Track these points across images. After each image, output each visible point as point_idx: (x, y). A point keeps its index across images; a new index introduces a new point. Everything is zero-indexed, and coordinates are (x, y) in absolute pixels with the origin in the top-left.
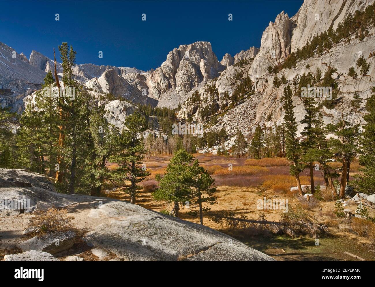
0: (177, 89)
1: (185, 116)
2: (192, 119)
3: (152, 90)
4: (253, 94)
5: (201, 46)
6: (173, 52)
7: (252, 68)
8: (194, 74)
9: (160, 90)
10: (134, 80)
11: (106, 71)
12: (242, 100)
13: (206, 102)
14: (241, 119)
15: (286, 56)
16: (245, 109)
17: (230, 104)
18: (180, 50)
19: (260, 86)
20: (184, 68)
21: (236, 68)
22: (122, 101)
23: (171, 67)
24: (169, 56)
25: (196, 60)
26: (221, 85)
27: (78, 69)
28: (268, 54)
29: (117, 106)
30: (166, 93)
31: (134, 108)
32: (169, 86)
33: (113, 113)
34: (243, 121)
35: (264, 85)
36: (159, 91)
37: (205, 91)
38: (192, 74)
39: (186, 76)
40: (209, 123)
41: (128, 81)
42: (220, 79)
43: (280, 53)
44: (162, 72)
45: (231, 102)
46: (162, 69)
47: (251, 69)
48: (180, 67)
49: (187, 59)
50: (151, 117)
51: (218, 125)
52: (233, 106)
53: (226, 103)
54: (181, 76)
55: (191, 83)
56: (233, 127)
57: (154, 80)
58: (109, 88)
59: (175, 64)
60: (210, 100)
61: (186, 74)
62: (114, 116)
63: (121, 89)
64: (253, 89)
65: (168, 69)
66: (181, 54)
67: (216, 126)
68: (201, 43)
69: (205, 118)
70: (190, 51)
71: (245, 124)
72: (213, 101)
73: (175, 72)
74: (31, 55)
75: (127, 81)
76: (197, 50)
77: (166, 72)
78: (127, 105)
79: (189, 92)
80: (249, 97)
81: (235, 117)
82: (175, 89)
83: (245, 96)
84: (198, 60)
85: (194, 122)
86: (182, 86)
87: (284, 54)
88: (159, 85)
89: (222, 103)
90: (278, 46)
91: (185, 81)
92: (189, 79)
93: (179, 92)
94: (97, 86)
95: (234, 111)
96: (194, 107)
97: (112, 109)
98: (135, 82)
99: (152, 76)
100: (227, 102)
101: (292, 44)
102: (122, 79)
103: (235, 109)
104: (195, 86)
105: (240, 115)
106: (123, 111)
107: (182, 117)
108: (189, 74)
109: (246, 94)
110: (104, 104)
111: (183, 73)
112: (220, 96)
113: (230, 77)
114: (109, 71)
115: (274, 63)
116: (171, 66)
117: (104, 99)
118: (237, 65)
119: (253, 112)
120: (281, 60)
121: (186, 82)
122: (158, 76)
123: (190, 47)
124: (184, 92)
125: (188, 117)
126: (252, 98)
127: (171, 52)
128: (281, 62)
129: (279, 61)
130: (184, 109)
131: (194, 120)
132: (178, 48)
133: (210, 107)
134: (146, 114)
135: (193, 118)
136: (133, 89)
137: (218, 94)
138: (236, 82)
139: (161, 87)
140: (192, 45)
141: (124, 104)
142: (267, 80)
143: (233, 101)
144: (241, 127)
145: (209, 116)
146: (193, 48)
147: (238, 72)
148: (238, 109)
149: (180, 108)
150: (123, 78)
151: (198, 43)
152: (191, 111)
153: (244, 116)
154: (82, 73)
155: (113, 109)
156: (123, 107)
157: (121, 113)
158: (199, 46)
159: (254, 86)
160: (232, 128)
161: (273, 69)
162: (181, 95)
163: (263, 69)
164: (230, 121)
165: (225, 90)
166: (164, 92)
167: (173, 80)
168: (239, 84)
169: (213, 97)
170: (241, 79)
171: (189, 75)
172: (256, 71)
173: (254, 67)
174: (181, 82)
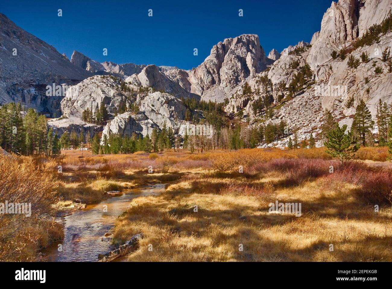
0: (221, 84)
1: (234, 110)
2: (243, 113)
3: (194, 86)
4: (314, 83)
5: (248, 38)
6: (217, 46)
7: (311, 56)
8: (240, 68)
9: (203, 86)
10: (176, 77)
11: (147, 67)
12: (300, 90)
13: (258, 93)
14: (303, 111)
15: (353, 39)
16: (307, 100)
17: (286, 95)
18: (224, 44)
19: (322, 75)
20: (230, 62)
21: (291, 56)
22: (163, 93)
23: (215, 62)
24: (213, 51)
25: (242, 53)
26: (275, 75)
27: (118, 68)
28: (330, 38)
29: (157, 98)
30: (209, 89)
31: (177, 100)
32: (213, 82)
33: (153, 106)
34: (306, 113)
35: (327, 73)
36: (202, 88)
37: (257, 83)
38: (238, 68)
39: (231, 71)
40: (262, 117)
41: (170, 77)
42: (273, 69)
43: (346, 36)
44: (206, 67)
45: (288, 94)
46: (206, 64)
47: (309, 57)
48: (225, 61)
49: (233, 52)
50: (196, 110)
51: (274, 119)
52: (291, 97)
53: (281, 94)
54: (226, 71)
55: (237, 77)
56: (294, 121)
57: (196, 76)
58: (150, 84)
59: (220, 58)
60: (262, 92)
61: (231, 69)
62: (154, 109)
63: (162, 85)
64: (313, 78)
65: (212, 64)
66: (226, 47)
67: (272, 120)
68: (248, 35)
69: (258, 112)
70: (236, 44)
71: (308, 117)
72: (266, 93)
73: (219, 67)
74: (73, 55)
75: (168, 77)
76: (244, 43)
77: (210, 67)
78: (169, 97)
79: (235, 87)
80: (309, 87)
81: (294, 109)
82: (220, 85)
83: (304, 86)
84: (244, 53)
85: (245, 116)
86: (227, 81)
87: (351, 37)
88: (202, 81)
89: (277, 94)
90: (342, 28)
91: (230, 76)
92: (234, 74)
93: (223, 88)
94: (137, 83)
95: (292, 103)
96: (244, 99)
97: (152, 101)
98: (176, 78)
99: (195, 72)
100: (283, 94)
101: (360, 26)
102: (163, 76)
103: (294, 100)
104: (241, 81)
105: (301, 107)
106: (164, 103)
107: (231, 112)
108: (235, 68)
109: (305, 84)
110: (144, 96)
111: (228, 68)
112: (274, 88)
113: (285, 66)
114: (149, 67)
115: (338, 47)
116: (215, 60)
117: (143, 91)
118: (292, 53)
119: (317, 103)
120: (346, 44)
121: (232, 77)
122: (201, 71)
123: (235, 40)
124: (229, 88)
125: (237, 111)
126: (314, 88)
127: (216, 45)
128: (346, 46)
129: (344, 45)
130: (233, 103)
131: (245, 114)
132: (223, 41)
133: (263, 100)
134: (191, 107)
135: (244, 111)
136: (174, 86)
137: (272, 84)
138: (292, 71)
139: (204, 83)
140: (238, 38)
141: (165, 96)
142: (331, 66)
143: (291, 92)
144: (304, 120)
145: (262, 110)
146: (239, 41)
147: (294, 61)
148: (298, 100)
149: (227, 102)
150: (164, 74)
151: (244, 36)
152: (241, 105)
153: (306, 108)
154: (122, 72)
155: (154, 102)
156: (164, 99)
157: (162, 106)
158: (246, 38)
159: (315, 75)
160: (292, 122)
161: (337, 55)
162: (226, 91)
163: (324, 55)
164: (289, 113)
165: (280, 80)
166: (208, 88)
167: (217, 75)
168: (296, 73)
169: (266, 89)
170: (298, 67)
171: (234, 70)
172: (316, 58)
173: (312, 55)
174: (226, 77)
